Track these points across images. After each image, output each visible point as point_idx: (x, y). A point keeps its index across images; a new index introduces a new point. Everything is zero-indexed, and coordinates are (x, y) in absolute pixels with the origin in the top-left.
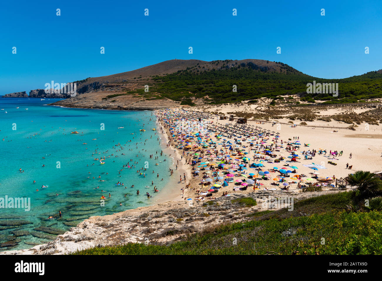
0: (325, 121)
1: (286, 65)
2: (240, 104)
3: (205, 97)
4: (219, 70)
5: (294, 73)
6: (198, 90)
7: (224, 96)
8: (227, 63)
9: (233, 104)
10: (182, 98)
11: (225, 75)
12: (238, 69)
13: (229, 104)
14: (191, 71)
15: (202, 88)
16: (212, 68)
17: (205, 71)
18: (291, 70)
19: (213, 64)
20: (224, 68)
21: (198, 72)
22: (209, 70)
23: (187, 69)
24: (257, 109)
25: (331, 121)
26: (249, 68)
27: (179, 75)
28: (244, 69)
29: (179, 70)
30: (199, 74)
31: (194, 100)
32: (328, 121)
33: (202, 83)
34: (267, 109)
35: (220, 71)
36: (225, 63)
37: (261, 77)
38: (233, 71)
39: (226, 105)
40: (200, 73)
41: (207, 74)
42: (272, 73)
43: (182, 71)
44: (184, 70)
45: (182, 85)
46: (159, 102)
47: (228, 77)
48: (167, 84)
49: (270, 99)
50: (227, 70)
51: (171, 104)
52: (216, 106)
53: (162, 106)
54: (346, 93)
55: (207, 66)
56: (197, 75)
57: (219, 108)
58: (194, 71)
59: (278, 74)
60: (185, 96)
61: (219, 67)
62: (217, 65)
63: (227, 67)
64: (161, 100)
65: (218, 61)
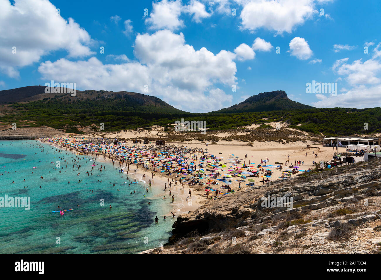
0: (227, 140)
1: (159, 99)
2: (141, 131)
3: (92, 125)
4: (94, 100)
5: (167, 107)
6: (80, 118)
7: (113, 124)
8: (102, 94)
9: (133, 131)
10: (65, 126)
11: (101, 105)
12: (115, 101)
13: (128, 130)
14: (61, 100)
15: (85, 117)
16: (86, 98)
17: (78, 101)
18: (164, 104)
19: (86, 93)
20: (99, 98)
21: (70, 101)
22: (82, 99)
23: (55, 97)
24: (159, 134)
25: (232, 140)
26: (125, 100)
27: (46, 103)
28: (120, 100)
29: (46, 98)
30: (71, 103)
31: (80, 128)
32: (231, 141)
33: (79, 112)
34: (167, 134)
35: (96, 101)
36: (100, 93)
37: (138, 109)
38: (109, 101)
39: (125, 132)
40: (73, 102)
41: (81, 103)
42: (148, 106)
43: (49, 99)
44: (52, 98)
45: (55, 114)
46: (37, 130)
47: (104, 107)
48: (35, 112)
49: (162, 127)
50: (103, 100)
51: (53, 132)
52: (111, 133)
53: (43, 135)
54: (220, 123)
55: (80, 95)
56: (69, 103)
57: (119, 134)
58: (65, 100)
59: (153, 106)
60: (67, 124)
61: (94, 97)
62: (91, 95)
63: (103, 97)
64: (39, 128)
65: (92, 91)
